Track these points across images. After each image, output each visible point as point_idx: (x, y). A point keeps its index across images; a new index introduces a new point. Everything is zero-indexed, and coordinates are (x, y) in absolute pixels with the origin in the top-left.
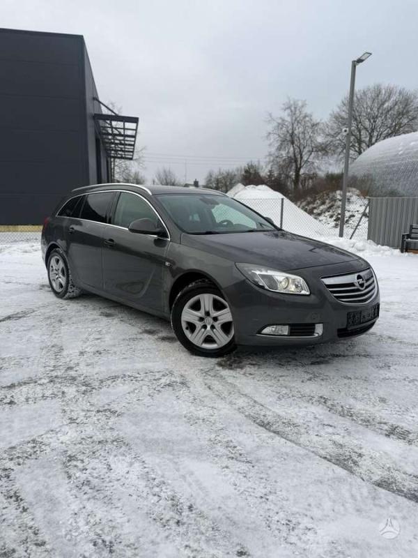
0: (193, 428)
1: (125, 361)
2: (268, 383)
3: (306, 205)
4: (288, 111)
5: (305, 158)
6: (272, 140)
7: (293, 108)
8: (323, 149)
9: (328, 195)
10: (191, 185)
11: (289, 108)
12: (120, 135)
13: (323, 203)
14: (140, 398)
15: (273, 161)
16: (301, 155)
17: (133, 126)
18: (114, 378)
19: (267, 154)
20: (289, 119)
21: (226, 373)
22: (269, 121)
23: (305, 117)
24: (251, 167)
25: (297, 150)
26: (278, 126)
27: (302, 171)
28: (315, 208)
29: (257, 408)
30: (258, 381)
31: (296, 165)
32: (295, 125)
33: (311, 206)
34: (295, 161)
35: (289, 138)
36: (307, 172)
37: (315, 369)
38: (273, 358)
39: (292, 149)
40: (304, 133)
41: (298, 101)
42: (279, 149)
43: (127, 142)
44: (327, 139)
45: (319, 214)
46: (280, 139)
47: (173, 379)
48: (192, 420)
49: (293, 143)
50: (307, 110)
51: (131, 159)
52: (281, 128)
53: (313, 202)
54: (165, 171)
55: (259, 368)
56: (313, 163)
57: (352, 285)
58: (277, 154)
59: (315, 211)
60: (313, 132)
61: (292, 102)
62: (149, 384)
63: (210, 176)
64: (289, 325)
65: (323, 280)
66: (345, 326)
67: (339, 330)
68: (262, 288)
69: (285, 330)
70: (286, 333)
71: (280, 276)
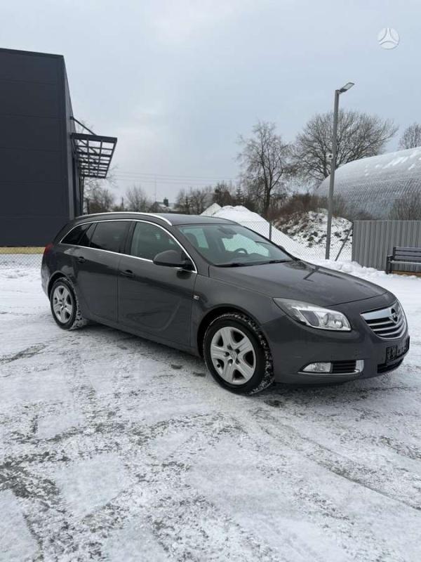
0: (271, 480)
1: (166, 403)
3: (280, 225)
4: (258, 133)
5: (275, 179)
6: (243, 161)
7: (263, 131)
8: (292, 171)
9: (300, 215)
10: (160, 203)
11: (259, 130)
12: (95, 154)
13: (296, 223)
14: (201, 447)
15: (244, 181)
16: (271, 176)
17: (110, 145)
18: (164, 424)
19: (238, 174)
20: (259, 141)
21: (275, 412)
22: (241, 142)
23: (275, 139)
24: (223, 186)
25: (267, 171)
26: (249, 148)
27: (272, 192)
28: (289, 228)
29: (326, 453)
31: (266, 185)
32: (265, 147)
33: (285, 226)
34: (265, 182)
35: (259, 160)
36: (277, 193)
37: (361, 405)
39: (262, 170)
40: (273, 155)
41: (268, 123)
42: (250, 169)
43: (101, 162)
44: (293, 161)
45: (293, 234)
46: (250, 160)
47: (226, 423)
48: (268, 472)
49: (263, 164)
50: (276, 133)
51: (104, 177)
52: (252, 150)
53: (287, 222)
54: (135, 189)
55: (307, 407)
56: (283, 184)
57: (387, 319)
58: (248, 175)
59: (289, 231)
60: (283, 154)
61: (262, 125)
62: (203, 429)
63: (182, 194)
64: (331, 362)
65: (363, 315)
66: (384, 362)
67: (379, 366)
68: (304, 324)
69: (327, 367)
70: (328, 371)
71: (321, 312)
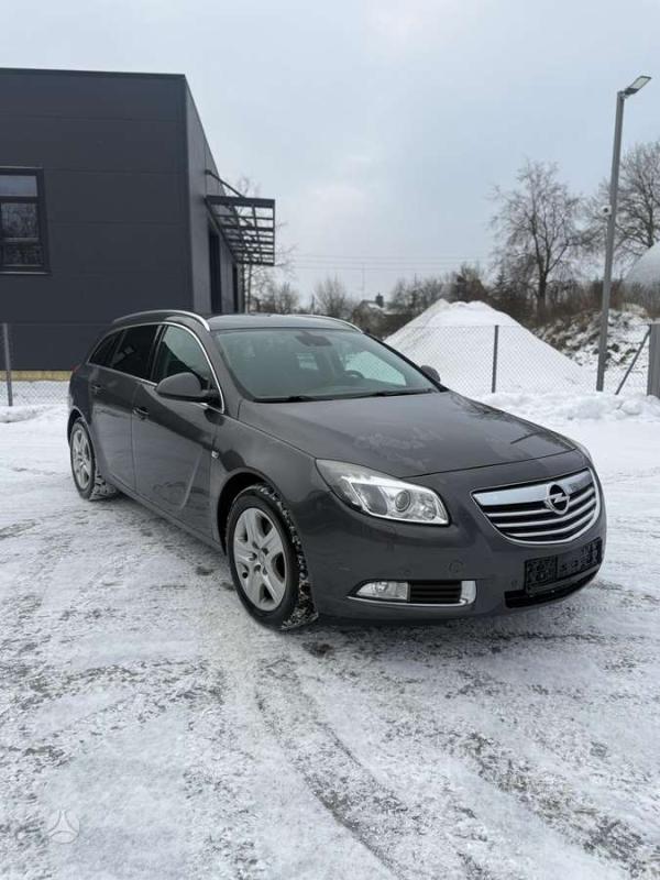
0: (189, 803)
1: (132, 636)
2: (380, 697)
3: (555, 333)
4: (528, 181)
5: (555, 256)
6: (500, 228)
7: (534, 177)
8: (586, 241)
9: (590, 315)
10: (371, 302)
11: (529, 176)
12: (249, 227)
13: (583, 329)
14: (121, 724)
15: (502, 261)
16: (549, 251)
17: (267, 212)
18: (94, 673)
19: (492, 250)
20: (528, 194)
21: (308, 667)
22: (496, 198)
23: (555, 189)
24: (466, 271)
25: (542, 243)
26: (510, 206)
27: (550, 277)
28: (569, 338)
30: (363, 690)
31: (541, 268)
32: (537, 204)
33: (562, 334)
34: (539, 261)
35: (527, 224)
36: (558, 279)
37: (481, 667)
38: (407, 638)
39: (533, 241)
40: (552, 215)
41: (543, 164)
42: (512, 241)
43: (261, 239)
44: (593, 225)
45: (576, 348)
46: (513, 226)
47: (201, 681)
48: (194, 783)
49: (534, 233)
50: (556, 179)
51: (272, 265)
52: (516, 209)
53: (566, 328)
54: (329, 282)
55: (375, 660)
56: (568, 263)
57: (540, 505)
58: (507, 250)
59: (569, 343)
60: (568, 214)
61: (533, 167)
62: (151, 690)
63: (401, 287)
64: (409, 582)
65: (476, 496)
66: (519, 587)
67: (508, 594)
68: (358, 509)
69: (400, 591)
70: (405, 598)
71: (391, 487)
